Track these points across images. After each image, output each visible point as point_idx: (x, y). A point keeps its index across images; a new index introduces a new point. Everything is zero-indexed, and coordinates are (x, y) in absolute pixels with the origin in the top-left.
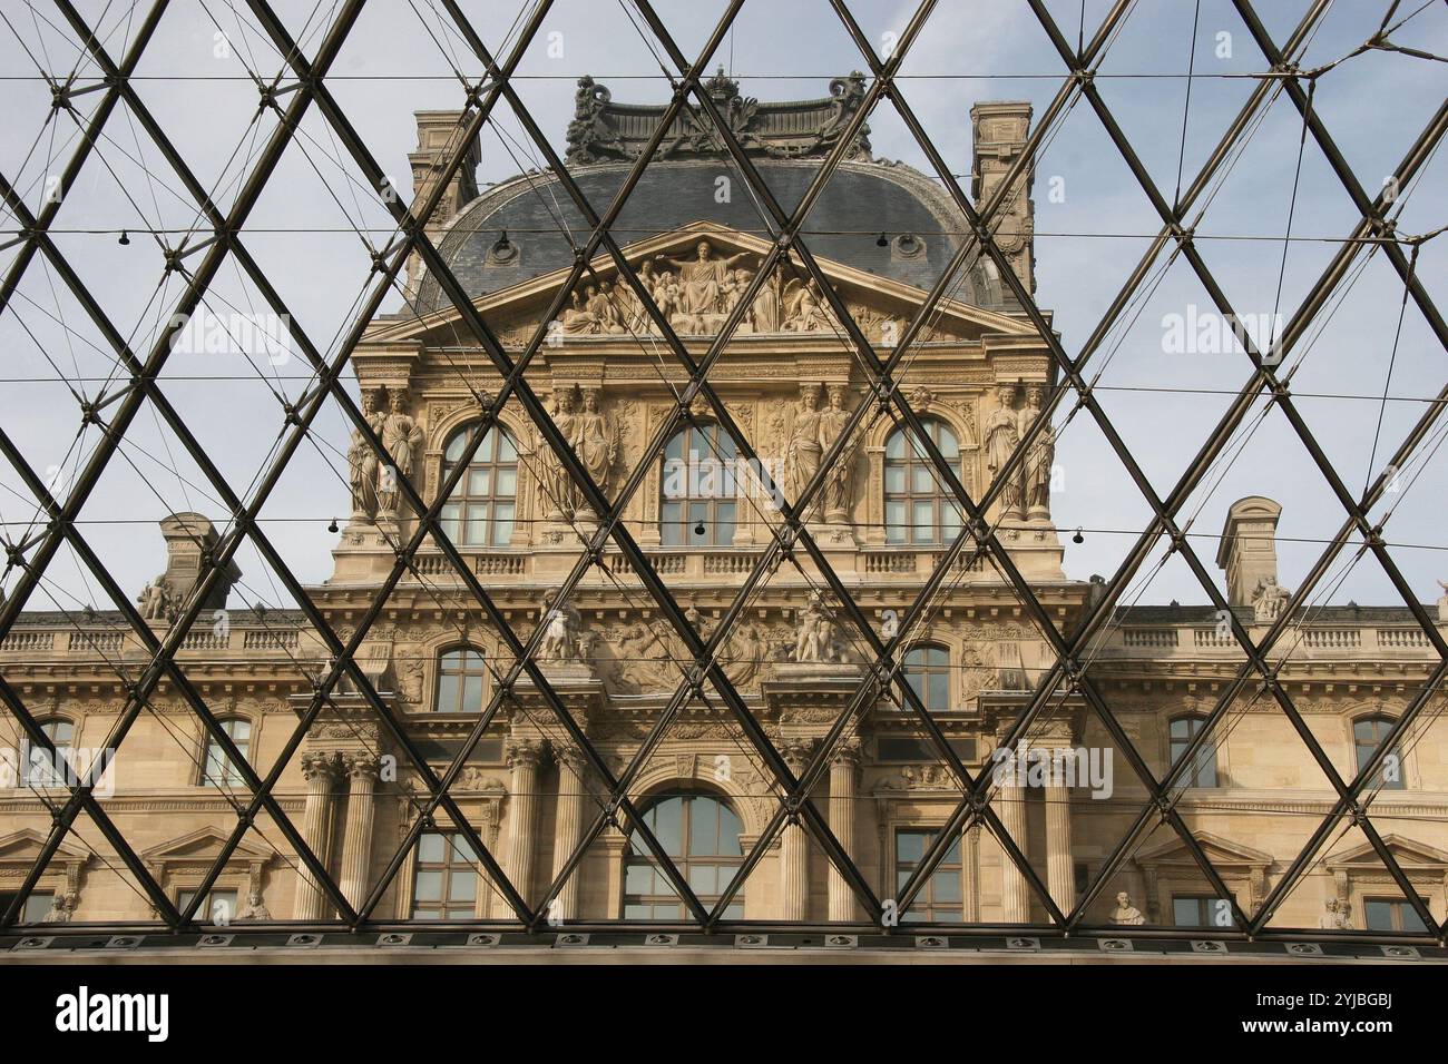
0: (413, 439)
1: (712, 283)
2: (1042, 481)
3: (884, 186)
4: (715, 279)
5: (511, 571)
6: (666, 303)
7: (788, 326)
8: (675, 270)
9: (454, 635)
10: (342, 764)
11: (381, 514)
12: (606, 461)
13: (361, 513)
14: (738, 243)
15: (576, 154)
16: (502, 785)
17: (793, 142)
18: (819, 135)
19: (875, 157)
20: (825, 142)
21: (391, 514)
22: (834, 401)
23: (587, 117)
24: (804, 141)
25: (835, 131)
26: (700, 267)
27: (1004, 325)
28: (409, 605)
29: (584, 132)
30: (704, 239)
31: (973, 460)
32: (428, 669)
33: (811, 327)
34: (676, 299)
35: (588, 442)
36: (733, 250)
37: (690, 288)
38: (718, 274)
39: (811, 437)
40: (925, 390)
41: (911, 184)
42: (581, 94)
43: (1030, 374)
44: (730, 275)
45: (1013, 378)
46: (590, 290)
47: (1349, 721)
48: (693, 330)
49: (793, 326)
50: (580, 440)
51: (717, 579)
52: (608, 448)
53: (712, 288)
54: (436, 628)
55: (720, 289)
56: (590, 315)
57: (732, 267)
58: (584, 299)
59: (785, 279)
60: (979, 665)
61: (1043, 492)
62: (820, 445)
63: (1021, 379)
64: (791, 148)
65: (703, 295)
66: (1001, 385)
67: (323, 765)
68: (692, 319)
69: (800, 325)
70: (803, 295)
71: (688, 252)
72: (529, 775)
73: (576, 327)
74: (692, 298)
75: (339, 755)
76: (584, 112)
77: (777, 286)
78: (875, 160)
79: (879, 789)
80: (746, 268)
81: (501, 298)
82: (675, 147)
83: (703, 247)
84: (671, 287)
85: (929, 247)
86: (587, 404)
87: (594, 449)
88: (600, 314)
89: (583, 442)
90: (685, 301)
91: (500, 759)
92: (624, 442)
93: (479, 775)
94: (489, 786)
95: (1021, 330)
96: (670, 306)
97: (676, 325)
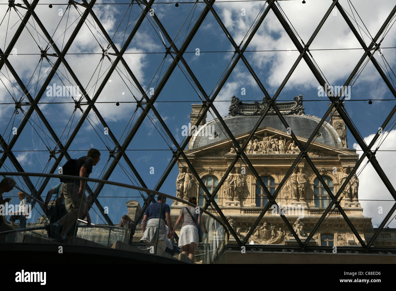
0: (192, 179)
1: (268, 141)
2: (356, 192)
3: (310, 120)
4: (269, 141)
6: (256, 146)
7: (288, 152)
12: (242, 185)
14: (274, 132)
15: (231, 114)
17: (285, 112)
20: (293, 111)
22: (300, 171)
23: (234, 105)
24: (287, 111)
25: (296, 109)
26: (264, 138)
29: (233, 109)
31: (337, 186)
33: (294, 153)
34: (259, 145)
35: (237, 181)
37: (262, 142)
38: (270, 139)
39: (295, 180)
40: (324, 169)
41: (317, 120)
42: (232, 100)
43: (351, 165)
44: (273, 140)
45: (347, 166)
48: (264, 153)
49: (289, 153)
50: (235, 180)
51: (271, 215)
52: (242, 182)
55: (270, 143)
57: (273, 138)
60: (342, 239)
61: (356, 194)
62: (297, 182)
63: (349, 166)
64: (284, 113)
65: (266, 144)
66: (344, 168)
69: (291, 152)
70: (291, 145)
73: (234, 152)
74: (263, 145)
77: (285, 142)
82: (256, 112)
83: (266, 133)
84: (258, 142)
85: (323, 134)
86: (237, 171)
87: (239, 182)
89: (236, 180)
90: (261, 146)
92: (247, 181)
95: (349, 154)
96: (257, 147)
97: (259, 152)
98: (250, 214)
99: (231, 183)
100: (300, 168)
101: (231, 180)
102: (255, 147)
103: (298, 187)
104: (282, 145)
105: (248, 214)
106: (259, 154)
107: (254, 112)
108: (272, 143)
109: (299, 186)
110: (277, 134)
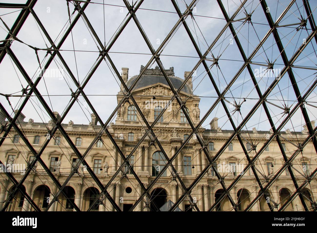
0: (124, 107)
2: (199, 116)
8: (156, 88)
9: (130, 131)
11: (121, 116)
12: (148, 111)
13: (119, 116)
21: (122, 116)
26: (159, 88)
28: (125, 127)
30: (159, 85)
32: (127, 136)
36: (163, 86)
37: (158, 90)
42: (141, 67)
46: (146, 90)
51: (162, 126)
53: (160, 91)
54: (128, 130)
56: (146, 93)
57: (162, 88)
58: (145, 91)
59: (169, 90)
70: (171, 92)
71: (157, 86)
72: (141, 150)
73: (144, 94)
74: (158, 92)
76: (142, 69)
80: (164, 88)
83: (159, 86)
88: (147, 93)
96: (156, 93)
99: (143, 109)
101: (143, 108)
102: (154, 92)
104: (167, 92)
107: (151, 73)
108: (162, 91)
109: (174, 112)
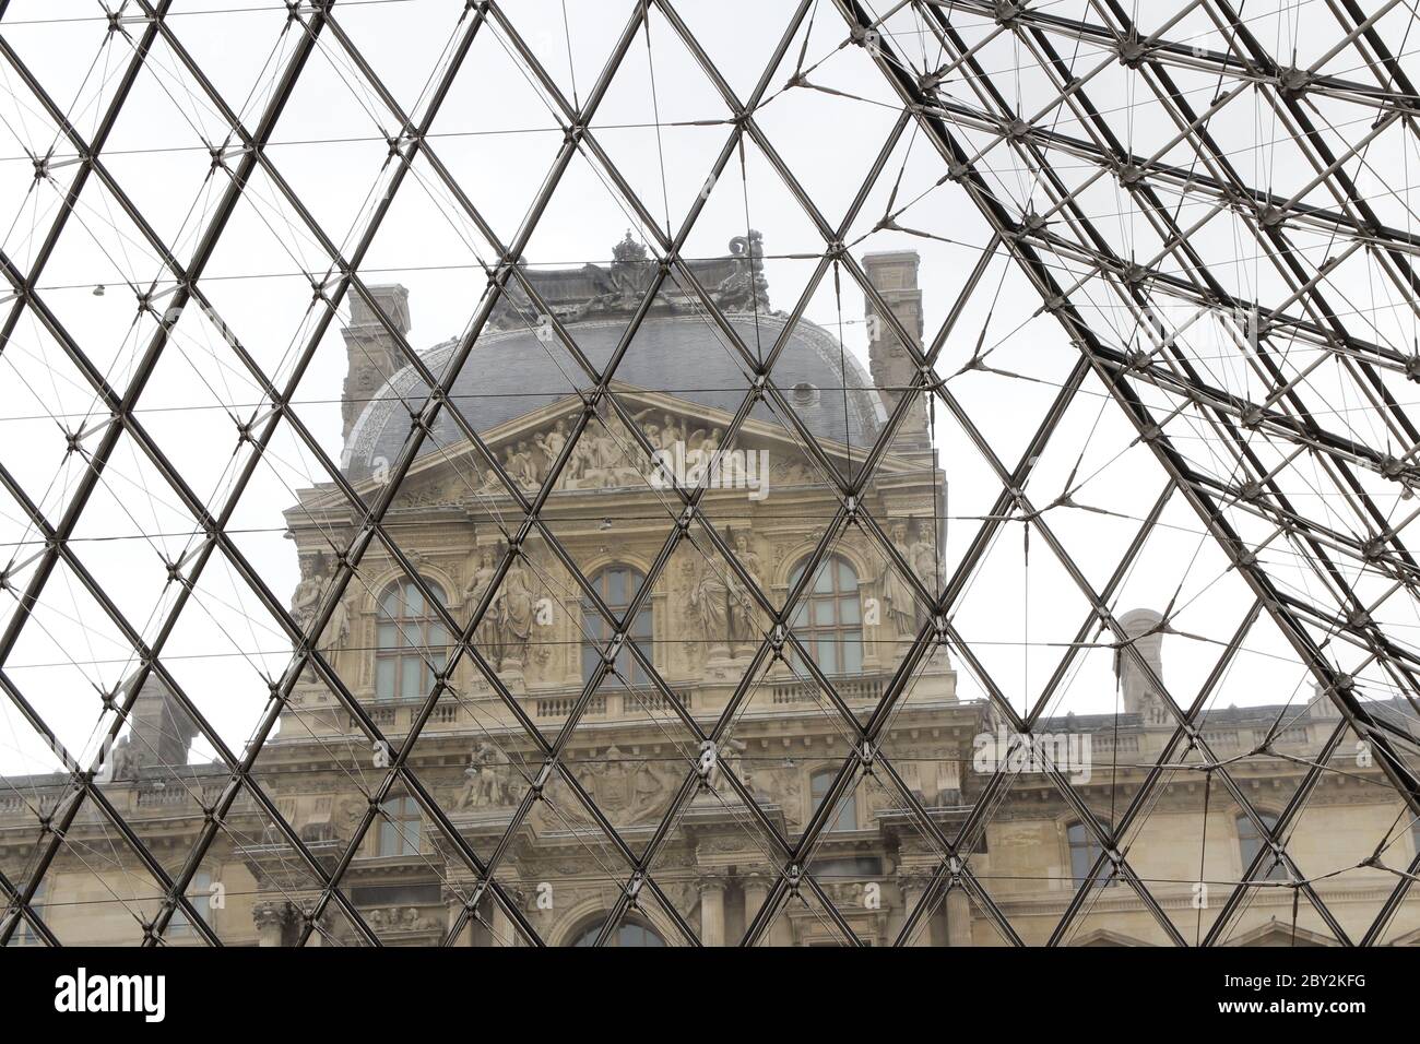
1: (621, 438)
4: (624, 435)
5: (444, 720)
6: (580, 459)
10: (291, 913)
14: (644, 400)
15: (496, 320)
16: (440, 924)
18: (721, 291)
19: (773, 309)
20: (727, 298)
22: (739, 544)
27: (893, 465)
31: (869, 594)
34: (589, 455)
35: (512, 595)
39: (719, 578)
41: (806, 334)
43: (920, 511)
44: (640, 428)
47: (1233, 818)
48: (606, 483)
50: (504, 593)
52: (530, 599)
55: (629, 444)
60: (883, 786)
62: (727, 586)
63: (911, 515)
64: (696, 304)
65: (614, 450)
66: (893, 522)
67: (275, 914)
68: (603, 474)
75: (288, 905)
77: (682, 437)
78: (773, 312)
79: (793, 909)
81: (426, 463)
82: (589, 308)
84: (584, 444)
85: (822, 395)
87: (517, 601)
89: (507, 594)
90: (597, 457)
91: (439, 900)
93: (419, 916)
94: (430, 925)
95: (909, 469)
97: (589, 480)
98: (555, 716)
100: (738, 531)
103: (731, 604)
105: (548, 716)
106: (589, 488)
110: (652, 406)
